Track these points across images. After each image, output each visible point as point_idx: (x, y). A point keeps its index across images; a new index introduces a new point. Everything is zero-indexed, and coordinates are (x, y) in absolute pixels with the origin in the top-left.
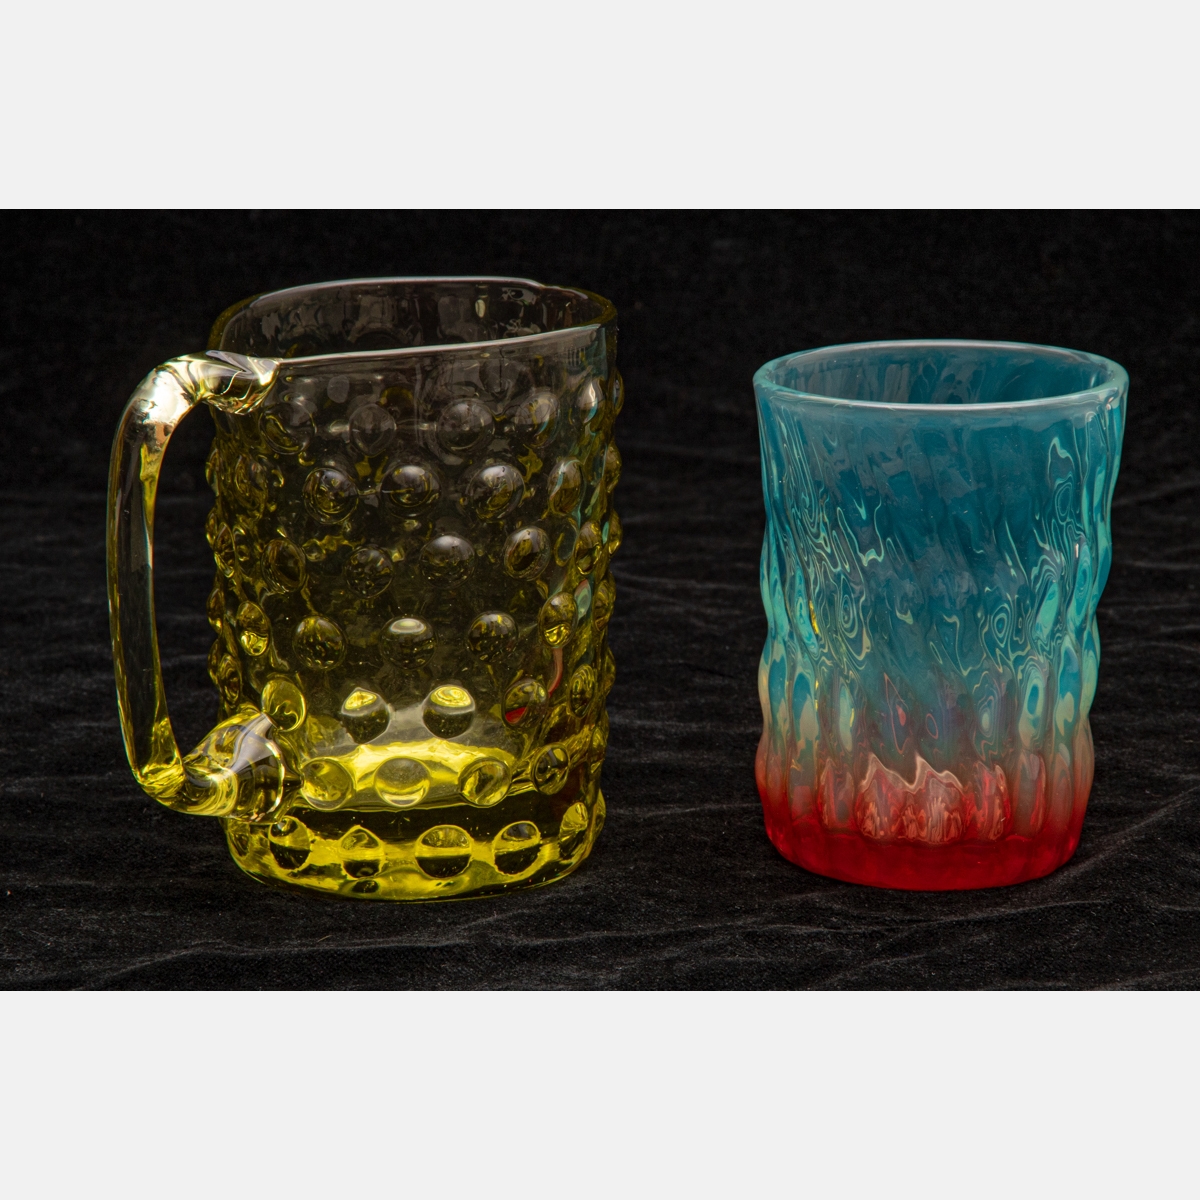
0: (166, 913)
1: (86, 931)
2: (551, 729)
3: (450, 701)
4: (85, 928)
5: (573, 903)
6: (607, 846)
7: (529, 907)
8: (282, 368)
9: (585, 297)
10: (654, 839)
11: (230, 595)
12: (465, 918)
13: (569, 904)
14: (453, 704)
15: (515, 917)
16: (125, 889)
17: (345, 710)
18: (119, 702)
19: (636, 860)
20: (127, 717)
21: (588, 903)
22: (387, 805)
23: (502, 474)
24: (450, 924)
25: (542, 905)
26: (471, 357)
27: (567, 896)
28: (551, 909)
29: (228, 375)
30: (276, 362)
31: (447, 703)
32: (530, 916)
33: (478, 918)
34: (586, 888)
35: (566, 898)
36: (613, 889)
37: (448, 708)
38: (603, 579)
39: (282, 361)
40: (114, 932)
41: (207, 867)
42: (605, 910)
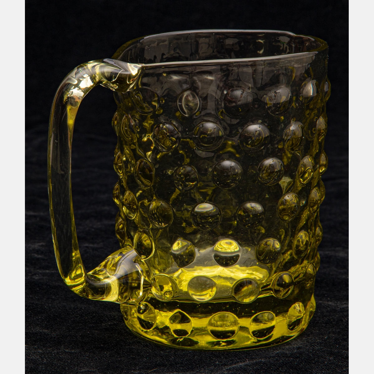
0: (78, 351)
1: (32, 359)
2: (286, 262)
3: (221, 248)
4: (31, 358)
5: (290, 357)
6: (318, 323)
7: (266, 358)
8: (142, 68)
9: (313, 40)
10: (342, 320)
11: (122, 187)
12: (231, 362)
13: (287, 357)
14: (223, 250)
15: (256, 364)
16: (63, 336)
17: (173, 250)
18: (53, 240)
19: (330, 333)
20: (57, 249)
21: (297, 357)
22: (194, 300)
23: (259, 129)
24: (222, 365)
25: (273, 357)
26: (247, 66)
27: (287, 352)
28: (277, 360)
29: (116, 71)
30: (140, 66)
31: (220, 250)
32: (264, 363)
33: (238, 362)
34: (299, 348)
35: (286, 354)
36: (313, 350)
37: (220, 252)
38: (316, 186)
39: (144, 65)
40: (45, 361)
41: (110, 325)
42: (306, 362)
